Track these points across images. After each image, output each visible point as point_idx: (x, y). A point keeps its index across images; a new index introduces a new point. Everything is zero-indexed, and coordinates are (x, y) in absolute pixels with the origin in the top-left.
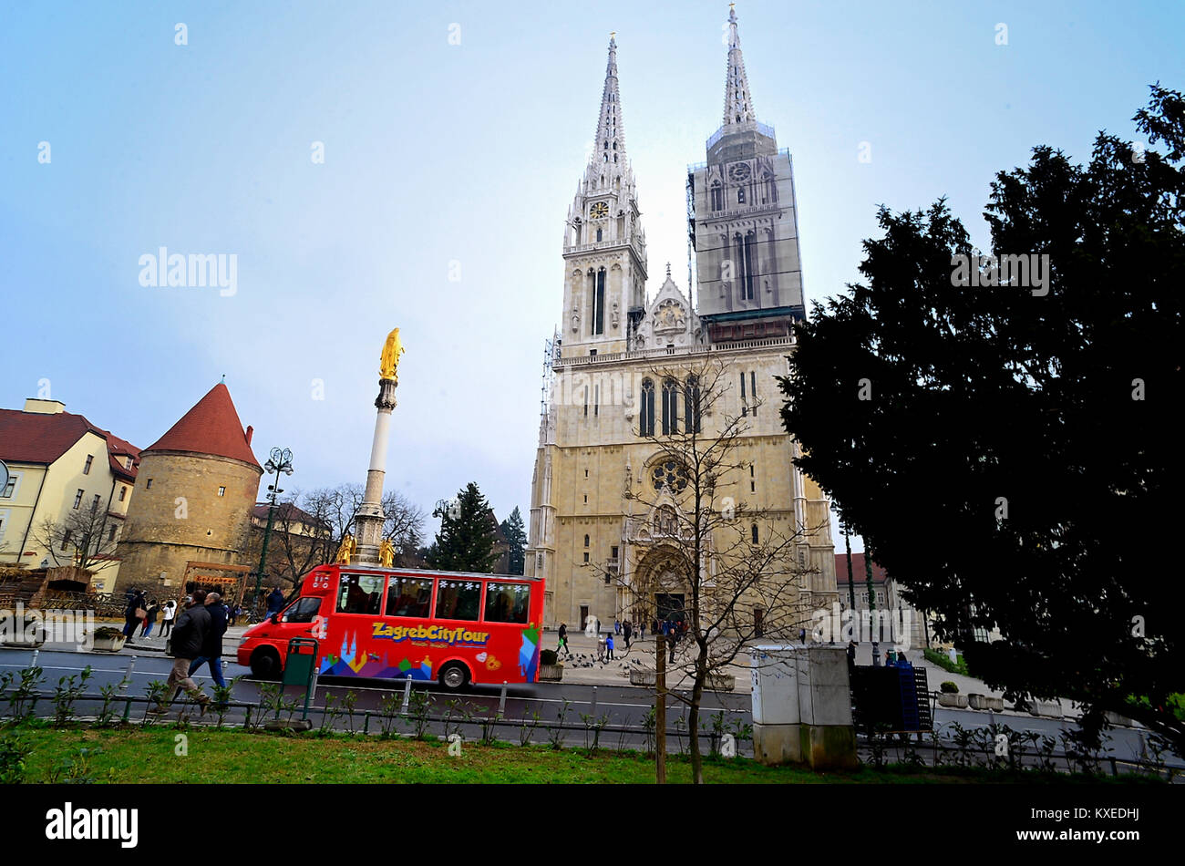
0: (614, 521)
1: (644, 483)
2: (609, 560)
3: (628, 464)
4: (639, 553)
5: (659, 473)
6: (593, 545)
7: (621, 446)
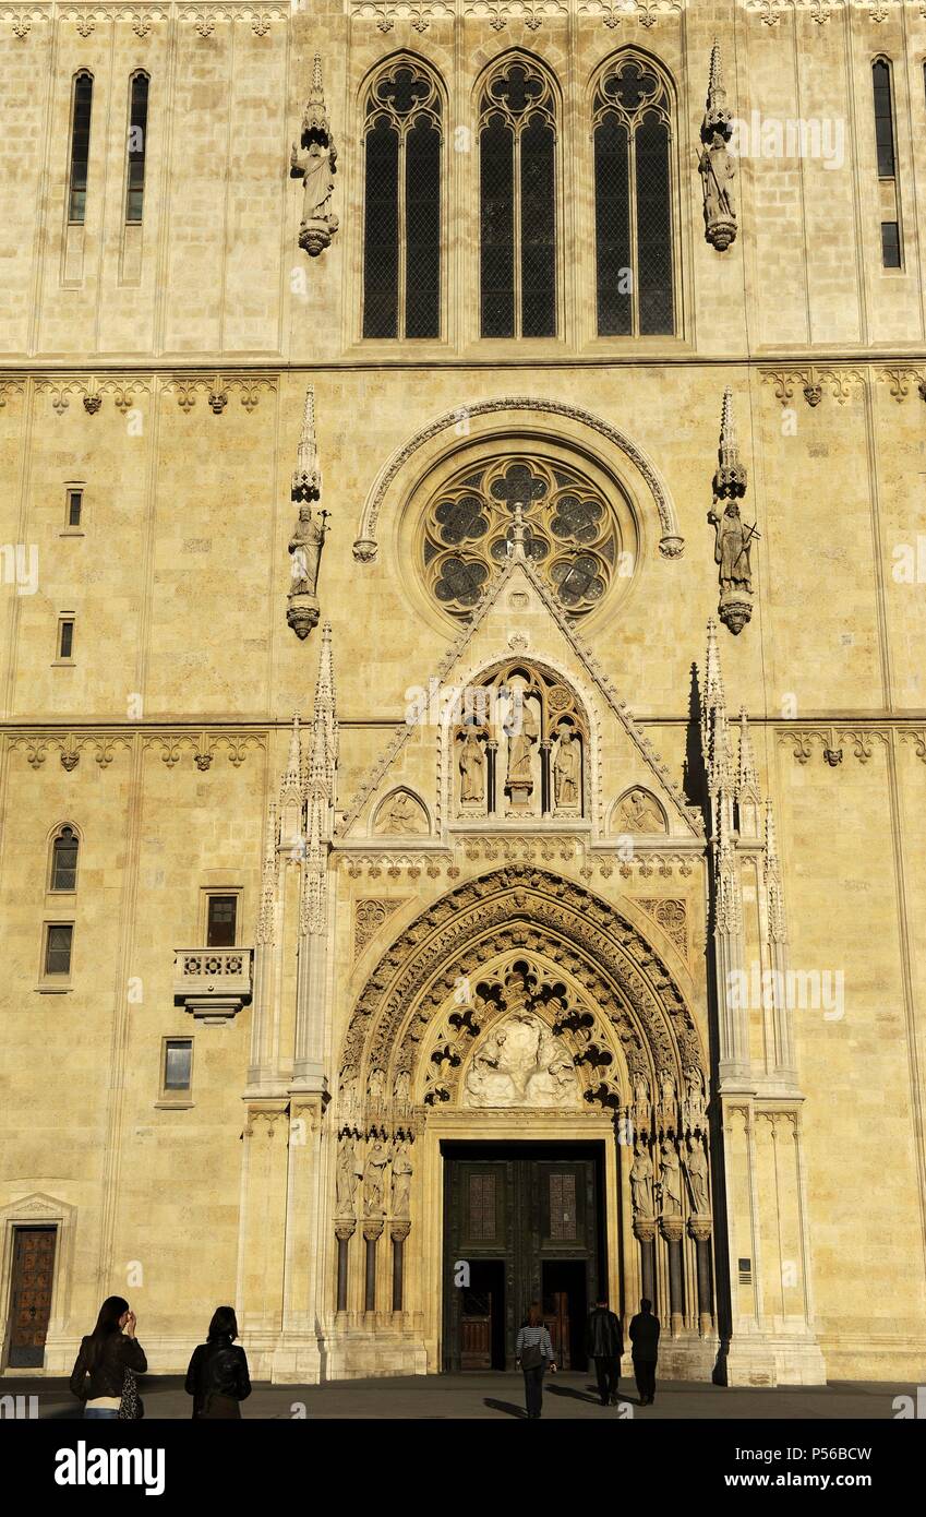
0: (223, 749)
1: (385, 557)
2: (192, 966)
3: (310, 464)
4: (370, 912)
5: (458, 517)
6: (97, 876)
7: (270, 373)
